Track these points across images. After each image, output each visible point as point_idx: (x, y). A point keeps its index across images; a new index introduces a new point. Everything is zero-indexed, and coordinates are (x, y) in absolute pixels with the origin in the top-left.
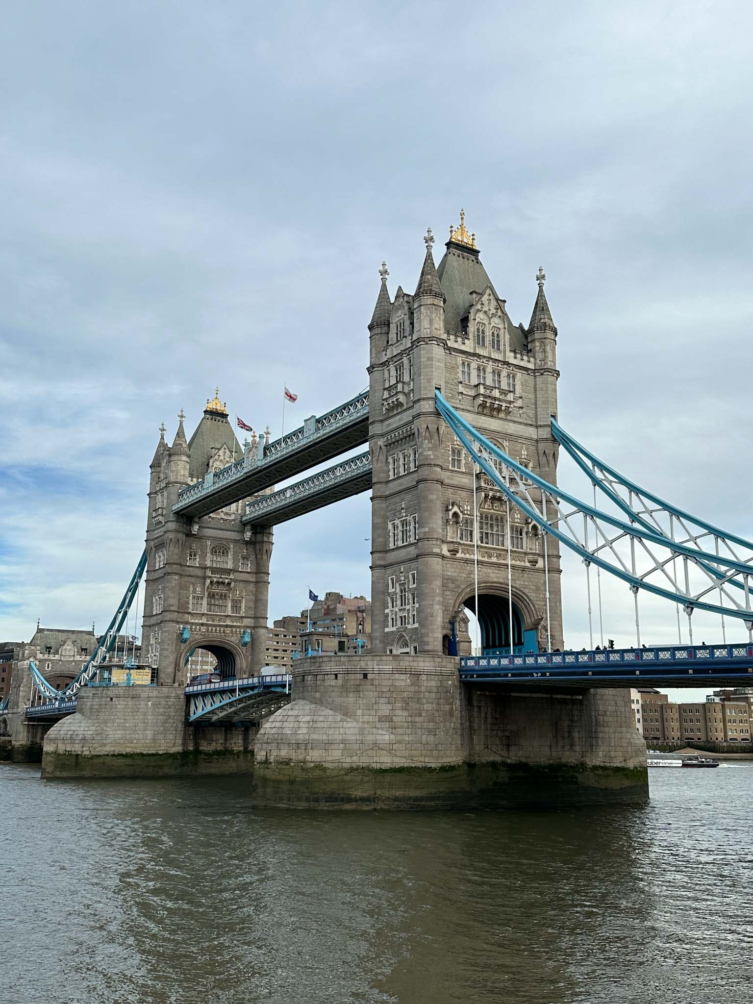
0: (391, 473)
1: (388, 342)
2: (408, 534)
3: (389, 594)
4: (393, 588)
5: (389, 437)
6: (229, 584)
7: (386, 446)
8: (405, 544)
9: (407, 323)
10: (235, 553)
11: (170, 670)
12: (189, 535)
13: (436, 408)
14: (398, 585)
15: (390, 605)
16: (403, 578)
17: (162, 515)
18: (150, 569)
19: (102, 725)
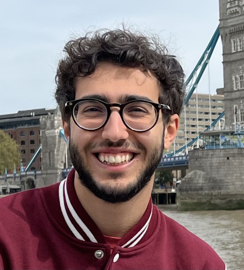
17: (238, 6)
18: (227, 52)
19: (223, 178)
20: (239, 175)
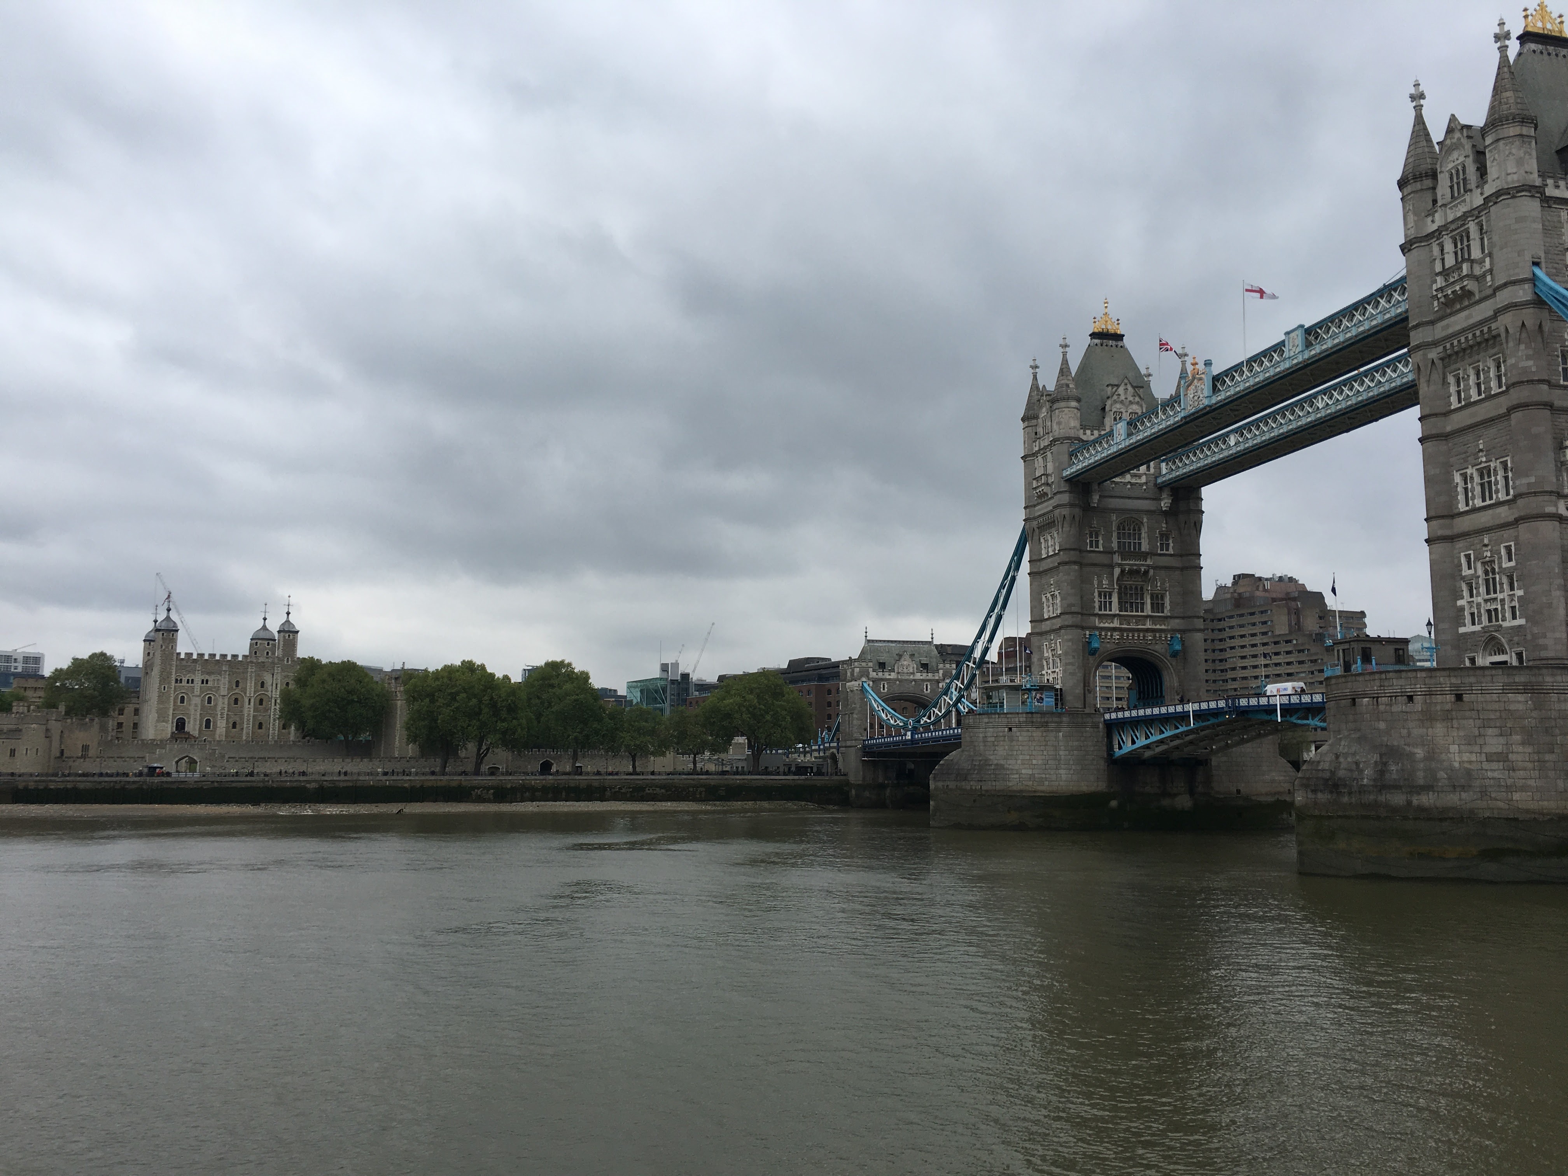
0: (1454, 399)
1: (1435, 201)
2: (1494, 488)
3: (1463, 578)
4: (1469, 568)
5: (1448, 346)
6: (1146, 572)
7: (1442, 359)
8: (1488, 502)
9: (1471, 169)
10: (1151, 530)
11: (1079, 690)
12: (1087, 508)
13: (1535, 292)
14: (1479, 565)
15: (1466, 593)
16: (1489, 554)
17: (1047, 484)
18: (1035, 558)
19: (1002, 762)
20: (1028, 757)
